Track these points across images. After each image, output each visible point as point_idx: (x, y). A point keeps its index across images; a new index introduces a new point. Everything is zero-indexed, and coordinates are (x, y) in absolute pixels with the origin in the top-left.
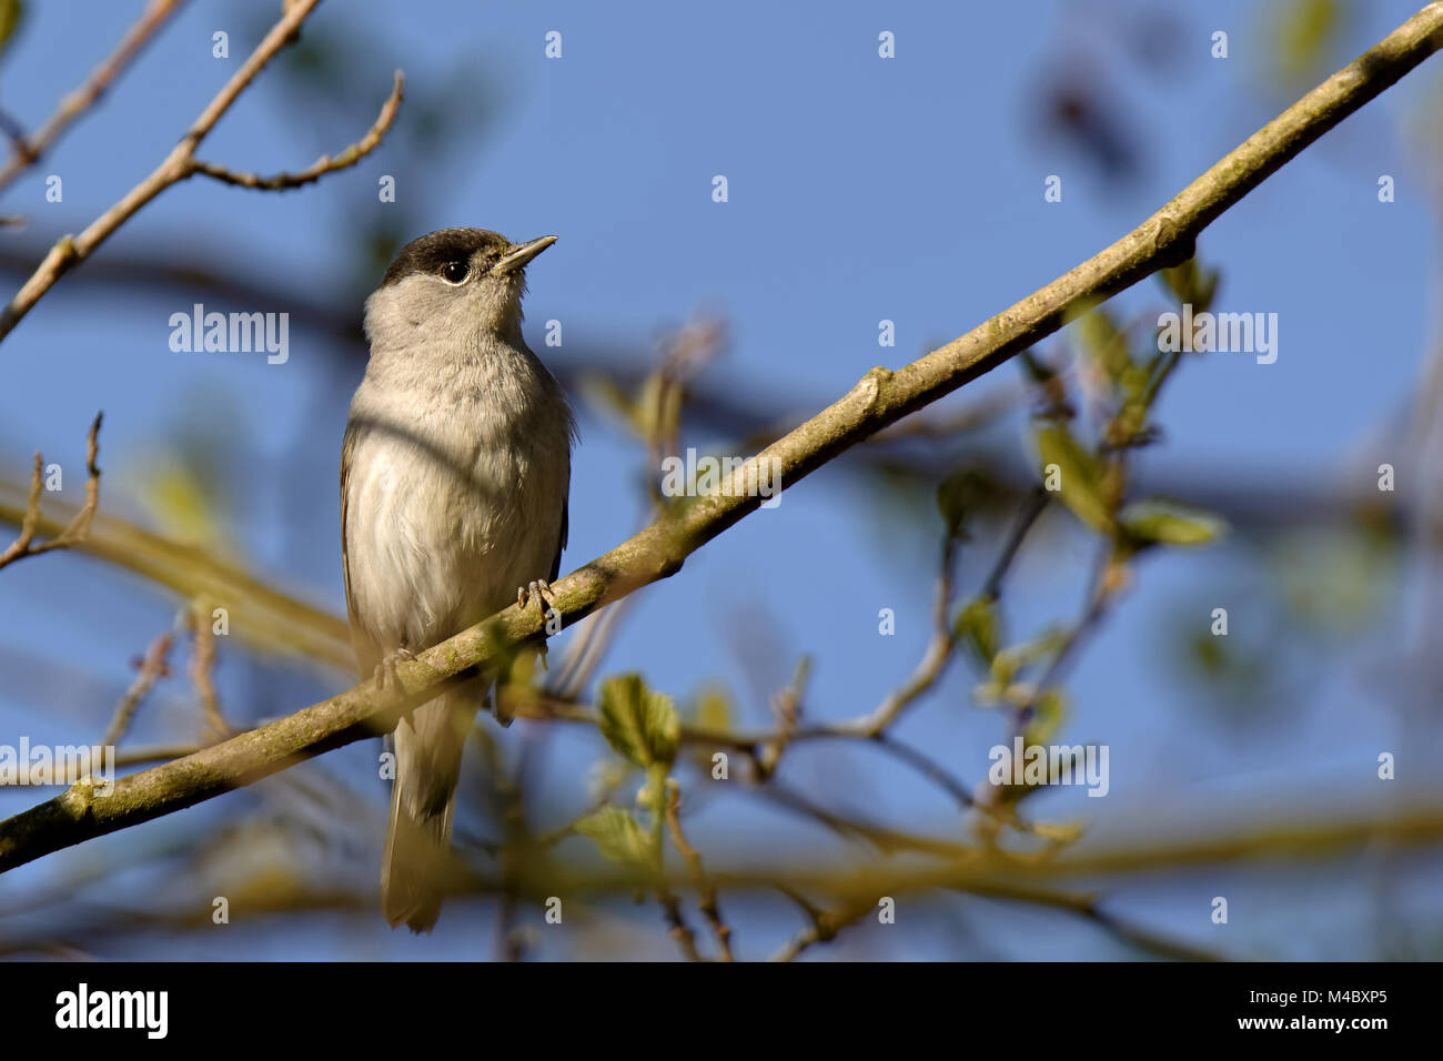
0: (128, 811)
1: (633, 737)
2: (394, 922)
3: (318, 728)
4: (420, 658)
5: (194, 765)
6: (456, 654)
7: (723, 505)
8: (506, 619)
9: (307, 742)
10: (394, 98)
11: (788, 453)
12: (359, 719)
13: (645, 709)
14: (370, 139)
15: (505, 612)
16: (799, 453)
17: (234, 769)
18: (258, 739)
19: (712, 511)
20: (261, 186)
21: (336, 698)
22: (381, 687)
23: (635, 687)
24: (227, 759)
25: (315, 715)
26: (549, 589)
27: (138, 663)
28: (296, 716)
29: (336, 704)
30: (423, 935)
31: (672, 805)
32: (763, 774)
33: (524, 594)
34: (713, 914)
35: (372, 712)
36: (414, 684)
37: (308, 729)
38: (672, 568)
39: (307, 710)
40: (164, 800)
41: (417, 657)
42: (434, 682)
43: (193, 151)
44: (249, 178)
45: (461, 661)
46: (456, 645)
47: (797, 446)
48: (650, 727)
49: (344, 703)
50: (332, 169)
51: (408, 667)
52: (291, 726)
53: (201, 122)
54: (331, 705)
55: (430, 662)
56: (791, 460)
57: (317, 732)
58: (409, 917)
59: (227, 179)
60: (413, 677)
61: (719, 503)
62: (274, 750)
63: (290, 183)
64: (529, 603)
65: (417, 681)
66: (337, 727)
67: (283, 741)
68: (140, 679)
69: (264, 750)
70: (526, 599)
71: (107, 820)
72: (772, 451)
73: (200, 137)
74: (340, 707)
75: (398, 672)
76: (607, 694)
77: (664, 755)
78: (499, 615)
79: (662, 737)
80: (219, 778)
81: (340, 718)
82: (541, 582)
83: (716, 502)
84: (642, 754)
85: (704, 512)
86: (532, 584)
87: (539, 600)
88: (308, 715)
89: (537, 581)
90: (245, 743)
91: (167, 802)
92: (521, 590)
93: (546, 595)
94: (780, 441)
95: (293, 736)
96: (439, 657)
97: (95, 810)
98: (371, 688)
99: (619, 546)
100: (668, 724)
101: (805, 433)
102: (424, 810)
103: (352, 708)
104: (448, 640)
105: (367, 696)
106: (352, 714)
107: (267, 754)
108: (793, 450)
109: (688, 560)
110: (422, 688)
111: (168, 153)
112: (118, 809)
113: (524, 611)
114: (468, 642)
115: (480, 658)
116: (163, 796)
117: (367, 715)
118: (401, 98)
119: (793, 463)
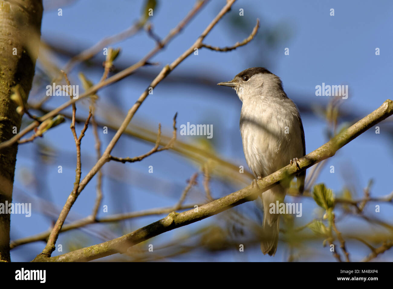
0: (184, 221)
1: (322, 201)
2: (265, 253)
3: (236, 198)
4: (264, 179)
5: (202, 209)
6: (273, 178)
7: (346, 137)
8: (287, 169)
9: (233, 202)
10: (256, 26)
11: (364, 123)
12: (247, 196)
13: (326, 193)
14: (250, 38)
15: (287, 167)
16: (367, 123)
17: (213, 210)
18: (219, 202)
19: (343, 139)
20: (221, 50)
21: (241, 190)
22: (253, 187)
23: (323, 187)
24: (211, 207)
25: (235, 195)
26: (299, 160)
27: (188, 181)
28: (230, 195)
29: (241, 192)
30: (273, 255)
31: (333, 219)
32: (359, 211)
33: (292, 162)
34: (344, 249)
35: (251, 194)
36: (262, 186)
37: (233, 199)
38: (332, 155)
39: (233, 194)
40: (194, 218)
41: (263, 179)
42: (268, 186)
43: (202, 41)
44: (217, 48)
45: (275, 180)
46: (273, 176)
47: (366, 121)
48: (327, 199)
49: (243, 192)
50: (240, 46)
51: (260, 182)
52: (229, 198)
53: (204, 33)
54: (239, 192)
55: (266, 180)
56: (364, 125)
57: (236, 200)
58: (268, 251)
59: (211, 48)
60: (262, 184)
61: (345, 136)
62: (224, 205)
63: (228, 50)
64: (293, 164)
65: (263, 186)
66: (241, 198)
67: (226, 202)
68: (189, 185)
69: (221, 205)
70: (292, 163)
71: (178, 224)
72: (359, 123)
73: (204, 37)
74: (242, 193)
75: (258, 183)
76: (315, 190)
77: (331, 206)
78: (285, 167)
79: (330, 201)
80: (209, 212)
81: (242, 196)
82: (296, 158)
83: (344, 136)
84: (325, 205)
85: (341, 139)
86: (294, 159)
87: (296, 163)
88: (233, 195)
89: (295, 158)
90: (216, 203)
91: (195, 219)
92: (291, 161)
93: (298, 162)
94: (362, 120)
95: (229, 201)
96: (268, 179)
97: (175, 221)
98: (251, 187)
99: (318, 148)
100: (332, 198)
101: (369, 117)
102: (272, 222)
103: (245, 193)
104: (271, 175)
105: (249, 190)
106: (245, 194)
107: (222, 206)
108: (365, 122)
109: (337, 152)
110: (264, 187)
111: (195, 41)
112: (181, 221)
113: (292, 166)
114: (277, 175)
115: (280, 179)
116: (194, 217)
117: (249, 195)
118: (259, 27)
119: (365, 126)
